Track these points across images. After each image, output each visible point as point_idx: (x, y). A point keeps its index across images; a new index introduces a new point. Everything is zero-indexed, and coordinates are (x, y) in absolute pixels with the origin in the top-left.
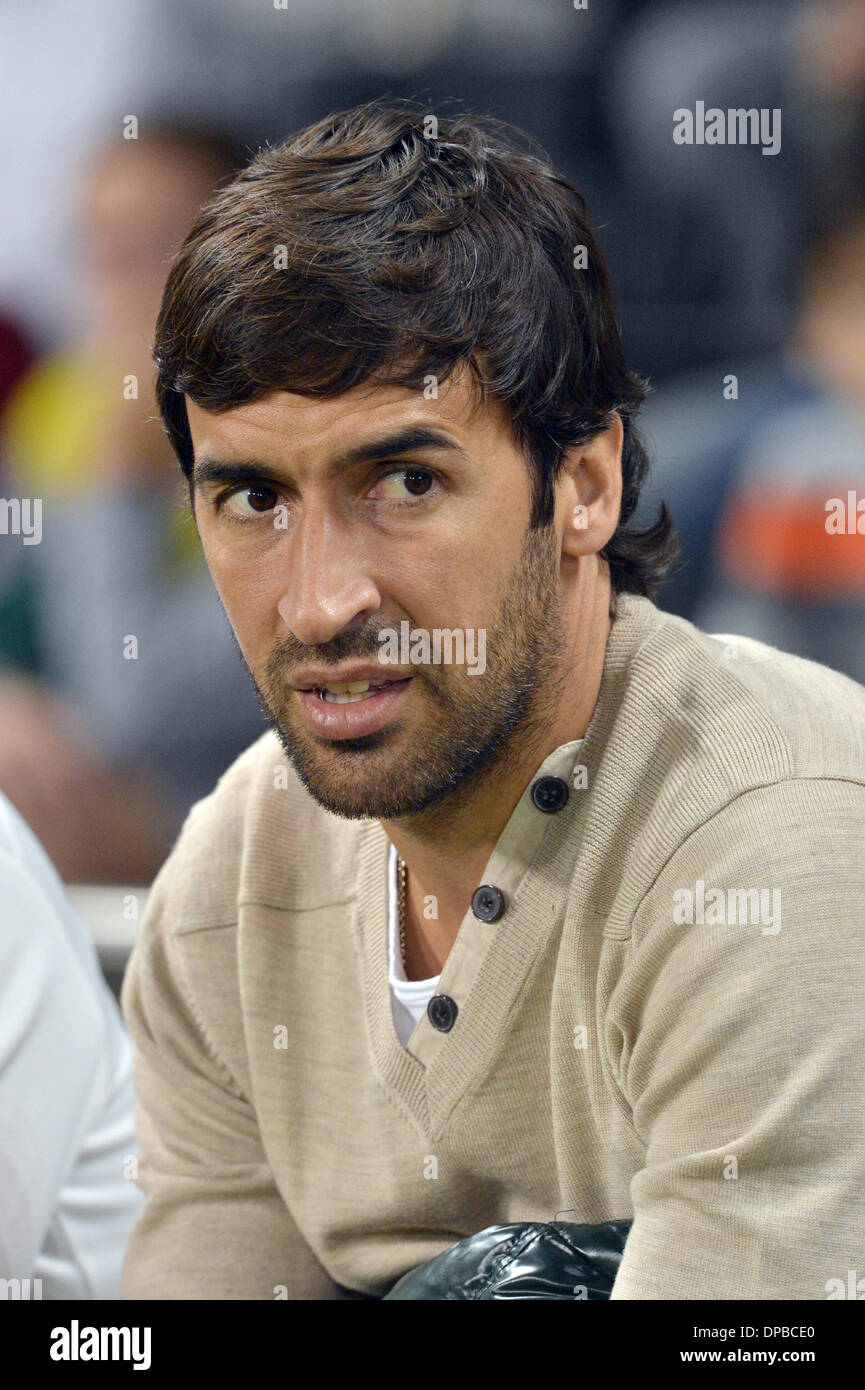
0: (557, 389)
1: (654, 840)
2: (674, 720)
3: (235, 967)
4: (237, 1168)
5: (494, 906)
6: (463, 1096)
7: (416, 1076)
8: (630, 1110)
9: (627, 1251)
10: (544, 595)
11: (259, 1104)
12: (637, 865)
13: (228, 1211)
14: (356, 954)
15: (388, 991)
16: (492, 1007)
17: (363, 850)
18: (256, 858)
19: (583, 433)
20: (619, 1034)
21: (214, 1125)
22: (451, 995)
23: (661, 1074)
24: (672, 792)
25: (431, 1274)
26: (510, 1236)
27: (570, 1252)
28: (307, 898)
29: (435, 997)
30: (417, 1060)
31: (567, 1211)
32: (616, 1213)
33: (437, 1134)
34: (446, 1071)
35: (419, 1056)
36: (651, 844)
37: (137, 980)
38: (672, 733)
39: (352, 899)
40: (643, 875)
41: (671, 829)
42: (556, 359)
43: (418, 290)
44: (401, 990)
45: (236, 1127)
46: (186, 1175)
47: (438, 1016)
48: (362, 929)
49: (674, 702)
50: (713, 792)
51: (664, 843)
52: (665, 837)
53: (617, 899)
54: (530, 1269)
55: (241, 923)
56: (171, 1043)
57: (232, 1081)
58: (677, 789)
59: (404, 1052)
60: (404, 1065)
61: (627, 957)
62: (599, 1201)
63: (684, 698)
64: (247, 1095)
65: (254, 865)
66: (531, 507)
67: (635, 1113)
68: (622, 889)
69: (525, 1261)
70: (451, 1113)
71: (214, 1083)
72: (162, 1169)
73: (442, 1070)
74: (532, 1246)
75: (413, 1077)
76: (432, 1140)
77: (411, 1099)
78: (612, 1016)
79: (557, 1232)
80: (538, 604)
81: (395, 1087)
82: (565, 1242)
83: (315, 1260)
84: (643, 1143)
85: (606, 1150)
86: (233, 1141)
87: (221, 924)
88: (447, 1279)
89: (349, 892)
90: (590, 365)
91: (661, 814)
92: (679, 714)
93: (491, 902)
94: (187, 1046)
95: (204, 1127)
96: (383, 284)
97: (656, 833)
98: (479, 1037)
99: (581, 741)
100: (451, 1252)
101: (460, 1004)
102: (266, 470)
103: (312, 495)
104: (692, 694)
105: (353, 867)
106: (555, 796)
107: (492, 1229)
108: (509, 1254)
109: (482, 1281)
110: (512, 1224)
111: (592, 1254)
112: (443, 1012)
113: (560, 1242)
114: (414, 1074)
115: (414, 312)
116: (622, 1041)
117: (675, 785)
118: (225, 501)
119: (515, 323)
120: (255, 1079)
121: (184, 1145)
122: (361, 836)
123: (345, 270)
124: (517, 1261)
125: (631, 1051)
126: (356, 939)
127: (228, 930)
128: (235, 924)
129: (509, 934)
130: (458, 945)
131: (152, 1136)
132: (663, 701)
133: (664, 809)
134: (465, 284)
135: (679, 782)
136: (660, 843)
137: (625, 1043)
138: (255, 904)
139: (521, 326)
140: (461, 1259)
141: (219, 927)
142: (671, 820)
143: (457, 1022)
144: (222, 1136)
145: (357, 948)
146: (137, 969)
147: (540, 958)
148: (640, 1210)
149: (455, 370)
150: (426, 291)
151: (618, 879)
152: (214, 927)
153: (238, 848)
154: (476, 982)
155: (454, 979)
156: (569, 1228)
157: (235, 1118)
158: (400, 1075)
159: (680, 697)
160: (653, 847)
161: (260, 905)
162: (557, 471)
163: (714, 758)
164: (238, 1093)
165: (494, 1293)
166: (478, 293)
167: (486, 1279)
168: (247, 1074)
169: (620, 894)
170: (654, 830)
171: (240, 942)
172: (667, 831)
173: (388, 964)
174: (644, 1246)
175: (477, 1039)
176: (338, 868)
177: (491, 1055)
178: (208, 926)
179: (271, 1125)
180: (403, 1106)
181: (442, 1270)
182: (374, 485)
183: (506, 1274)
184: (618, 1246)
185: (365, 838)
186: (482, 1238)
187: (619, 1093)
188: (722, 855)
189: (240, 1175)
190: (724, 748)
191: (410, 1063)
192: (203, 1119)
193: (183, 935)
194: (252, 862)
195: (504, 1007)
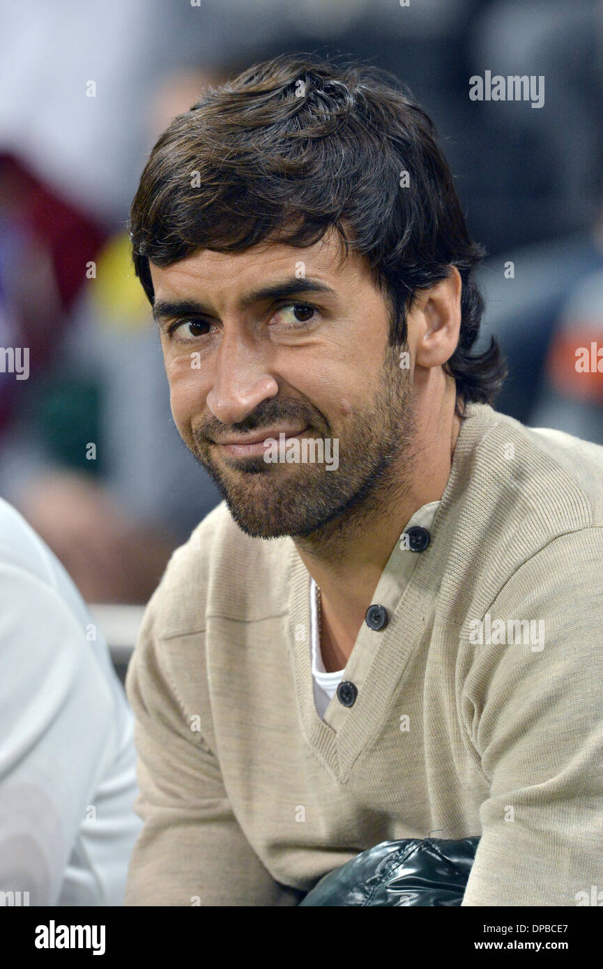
0: (405, 247)
1: (495, 570)
2: (508, 488)
3: (204, 660)
4: (206, 802)
5: (380, 618)
6: (361, 752)
7: (330, 738)
8: (480, 758)
9: (477, 856)
10: (402, 394)
11: (222, 756)
12: (483, 588)
13: (200, 832)
14: (289, 653)
15: (311, 678)
16: (381, 689)
17: (293, 578)
18: (219, 585)
19: (426, 280)
20: (472, 705)
21: (191, 771)
22: (353, 681)
23: (500, 732)
24: (508, 537)
25: (343, 875)
26: (397, 848)
27: (439, 859)
28: (254, 613)
29: (342, 683)
30: (330, 727)
31: (437, 830)
32: (471, 832)
33: (344, 778)
34: (350, 734)
35: (332, 725)
36: (493, 573)
37: (136, 672)
38: (507, 497)
39: (285, 613)
40: (487, 595)
41: (507, 563)
42: (404, 226)
43: (300, 177)
44: (321, 679)
45: (206, 773)
46: (173, 806)
47: (344, 696)
48: (293, 634)
49: (508, 475)
50: (535, 536)
51: (502, 572)
52: (502, 568)
53: (470, 612)
54: (412, 871)
55: (208, 631)
56: (160, 715)
57: (202, 740)
58: (511, 536)
59: (321, 721)
60: (321, 730)
61: (476, 652)
62: (459, 824)
63: (515, 472)
64: (213, 750)
65: (218, 589)
66: (389, 331)
67: (482, 760)
68: (473, 605)
69: (408, 865)
70: (354, 764)
71: (191, 742)
72: (154, 802)
73: (347, 733)
74: (413, 855)
75: (328, 739)
76: (341, 783)
77: (327, 754)
78: (466, 693)
79: (430, 845)
80: (398, 399)
81: (316, 745)
82: (436, 852)
83: (261, 866)
84: (489, 782)
85: (465, 787)
86: (203, 782)
87: (193, 631)
88: (354, 878)
89: (283, 609)
90: (431, 231)
91: (500, 553)
92: (512, 484)
93: (378, 616)
94: (171, 716)
95: (183, 773)
96: (274, 174)
97: (496, 566)
98: (372, 710)
99: (439, 502)
100: (356, 859)
101: (359, 688)
102: (198, 306)
103: (230, 323)
104: (521, 470)
105: (286, 591)
106: (421, 539)
107: (385, 844)
108: (397, 861)
109: (379, 879)
110: (398, 840)
111: (455, 860)
112: (347, 693)
113: (432, 852)
114: (329, 736)
115: (296, 193)
116: (474, 711)
117: (510, 533)
118: (175, 331)
119: (371, 200)
120: (218, 739)
121: (170, 786)
122: (292, 569)
123: (248, 164)
124: (402, 865)
125: (479, 717)
126: (288, 641)
127: (199, 635)
128: (204, 631)
129: (392, 638)
130: (357, 647)
131: (147, 779)
132: (500, 475)
133: (502, 549)
134: (335, 173)
135: (513, 531)
136: (499, 572)
137: (476, 712)
138: (218, 617)
139: (376, 203)
140: (364, 864)
141: (191, 634)
142: (507, 557)
143: (357, 700)
144: (196, 779)
145: (289, 647)
146: (136, 664)
147: (415, 655)
148: (486, 828)
149: (326, 234)
150: (304, 178)
151: (471, 599)
152: (189, 634)
153: (205, 578)
154: (370, 672)
155: (354, 670)
156: (439, 842)
157: (205, 766)
158: (319, 737)
159: (512, 472)
160: (494, 575)
161: (222, 617)
162: (410, 306)
163: (536, 514)
164: (206, 749)
165: (387, 888)
166: (344, 180)
167: (381, 878)
168: (213, 736)
169: (471, 608)
170: (495, 564)
171: (207, 643)
172: (503, 564)
173: (311, 659)
174: (489, 852)
175: (371, 712)
176: (275, 592)
177: (381, 723)
178: (184, 633)
179: (230, 771)
180: (322, 759)
181: (350, 872)
182: (273, 315)
183: (395, 875)
184: (471, 854)
185: (294, 571)
186: (378, 850)
187: (472, 747)
188: (543, 580)
189: (209, 806)
190: (544, 506)
191: (326, 729)
192: (183, 767)
193: (167, 639)
194: (216, 587)
195: (389, 689)
